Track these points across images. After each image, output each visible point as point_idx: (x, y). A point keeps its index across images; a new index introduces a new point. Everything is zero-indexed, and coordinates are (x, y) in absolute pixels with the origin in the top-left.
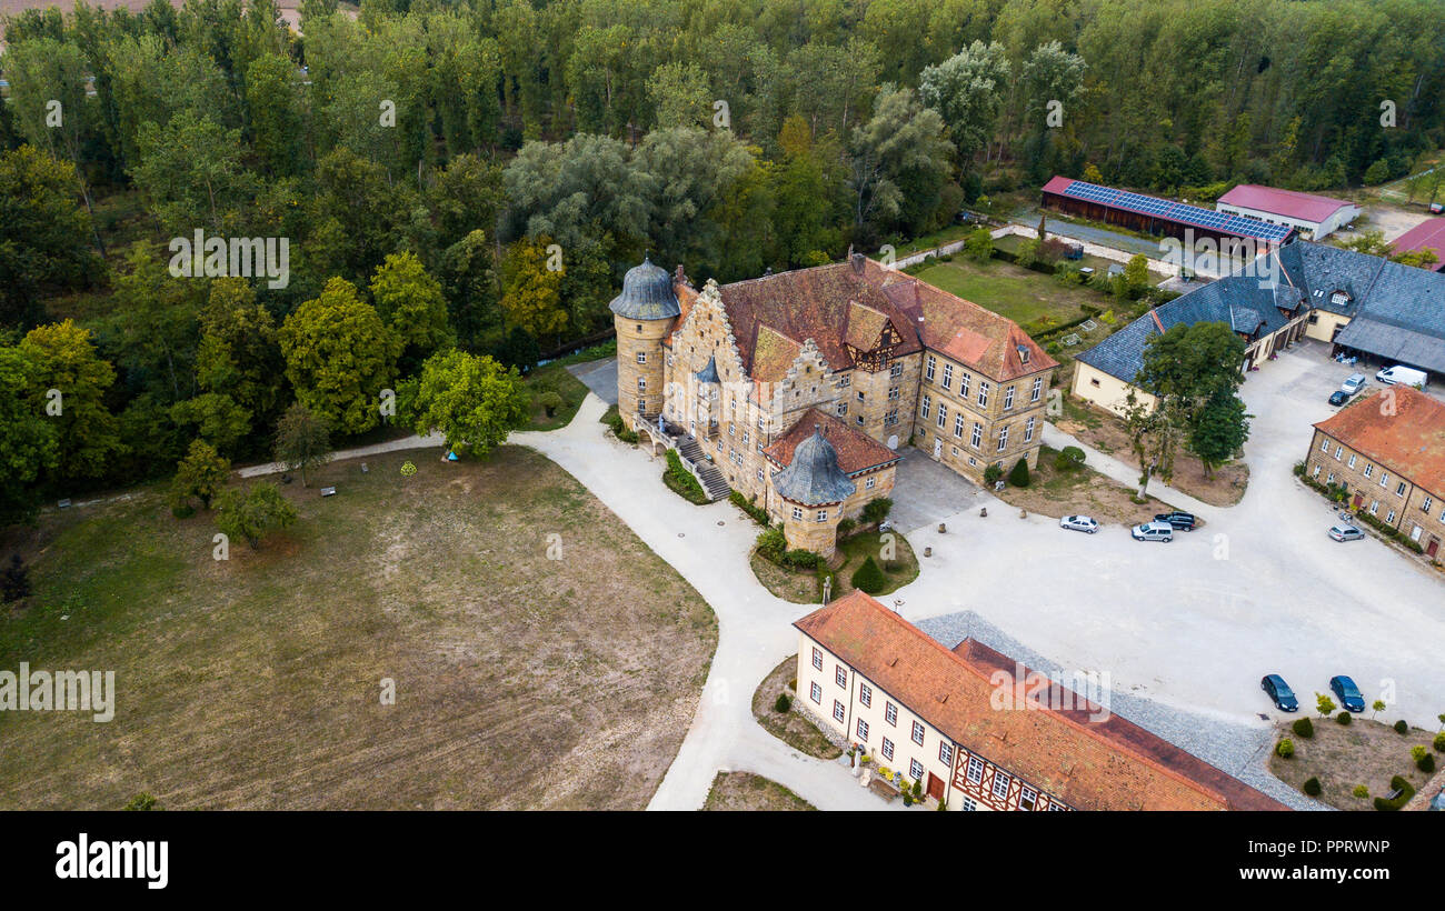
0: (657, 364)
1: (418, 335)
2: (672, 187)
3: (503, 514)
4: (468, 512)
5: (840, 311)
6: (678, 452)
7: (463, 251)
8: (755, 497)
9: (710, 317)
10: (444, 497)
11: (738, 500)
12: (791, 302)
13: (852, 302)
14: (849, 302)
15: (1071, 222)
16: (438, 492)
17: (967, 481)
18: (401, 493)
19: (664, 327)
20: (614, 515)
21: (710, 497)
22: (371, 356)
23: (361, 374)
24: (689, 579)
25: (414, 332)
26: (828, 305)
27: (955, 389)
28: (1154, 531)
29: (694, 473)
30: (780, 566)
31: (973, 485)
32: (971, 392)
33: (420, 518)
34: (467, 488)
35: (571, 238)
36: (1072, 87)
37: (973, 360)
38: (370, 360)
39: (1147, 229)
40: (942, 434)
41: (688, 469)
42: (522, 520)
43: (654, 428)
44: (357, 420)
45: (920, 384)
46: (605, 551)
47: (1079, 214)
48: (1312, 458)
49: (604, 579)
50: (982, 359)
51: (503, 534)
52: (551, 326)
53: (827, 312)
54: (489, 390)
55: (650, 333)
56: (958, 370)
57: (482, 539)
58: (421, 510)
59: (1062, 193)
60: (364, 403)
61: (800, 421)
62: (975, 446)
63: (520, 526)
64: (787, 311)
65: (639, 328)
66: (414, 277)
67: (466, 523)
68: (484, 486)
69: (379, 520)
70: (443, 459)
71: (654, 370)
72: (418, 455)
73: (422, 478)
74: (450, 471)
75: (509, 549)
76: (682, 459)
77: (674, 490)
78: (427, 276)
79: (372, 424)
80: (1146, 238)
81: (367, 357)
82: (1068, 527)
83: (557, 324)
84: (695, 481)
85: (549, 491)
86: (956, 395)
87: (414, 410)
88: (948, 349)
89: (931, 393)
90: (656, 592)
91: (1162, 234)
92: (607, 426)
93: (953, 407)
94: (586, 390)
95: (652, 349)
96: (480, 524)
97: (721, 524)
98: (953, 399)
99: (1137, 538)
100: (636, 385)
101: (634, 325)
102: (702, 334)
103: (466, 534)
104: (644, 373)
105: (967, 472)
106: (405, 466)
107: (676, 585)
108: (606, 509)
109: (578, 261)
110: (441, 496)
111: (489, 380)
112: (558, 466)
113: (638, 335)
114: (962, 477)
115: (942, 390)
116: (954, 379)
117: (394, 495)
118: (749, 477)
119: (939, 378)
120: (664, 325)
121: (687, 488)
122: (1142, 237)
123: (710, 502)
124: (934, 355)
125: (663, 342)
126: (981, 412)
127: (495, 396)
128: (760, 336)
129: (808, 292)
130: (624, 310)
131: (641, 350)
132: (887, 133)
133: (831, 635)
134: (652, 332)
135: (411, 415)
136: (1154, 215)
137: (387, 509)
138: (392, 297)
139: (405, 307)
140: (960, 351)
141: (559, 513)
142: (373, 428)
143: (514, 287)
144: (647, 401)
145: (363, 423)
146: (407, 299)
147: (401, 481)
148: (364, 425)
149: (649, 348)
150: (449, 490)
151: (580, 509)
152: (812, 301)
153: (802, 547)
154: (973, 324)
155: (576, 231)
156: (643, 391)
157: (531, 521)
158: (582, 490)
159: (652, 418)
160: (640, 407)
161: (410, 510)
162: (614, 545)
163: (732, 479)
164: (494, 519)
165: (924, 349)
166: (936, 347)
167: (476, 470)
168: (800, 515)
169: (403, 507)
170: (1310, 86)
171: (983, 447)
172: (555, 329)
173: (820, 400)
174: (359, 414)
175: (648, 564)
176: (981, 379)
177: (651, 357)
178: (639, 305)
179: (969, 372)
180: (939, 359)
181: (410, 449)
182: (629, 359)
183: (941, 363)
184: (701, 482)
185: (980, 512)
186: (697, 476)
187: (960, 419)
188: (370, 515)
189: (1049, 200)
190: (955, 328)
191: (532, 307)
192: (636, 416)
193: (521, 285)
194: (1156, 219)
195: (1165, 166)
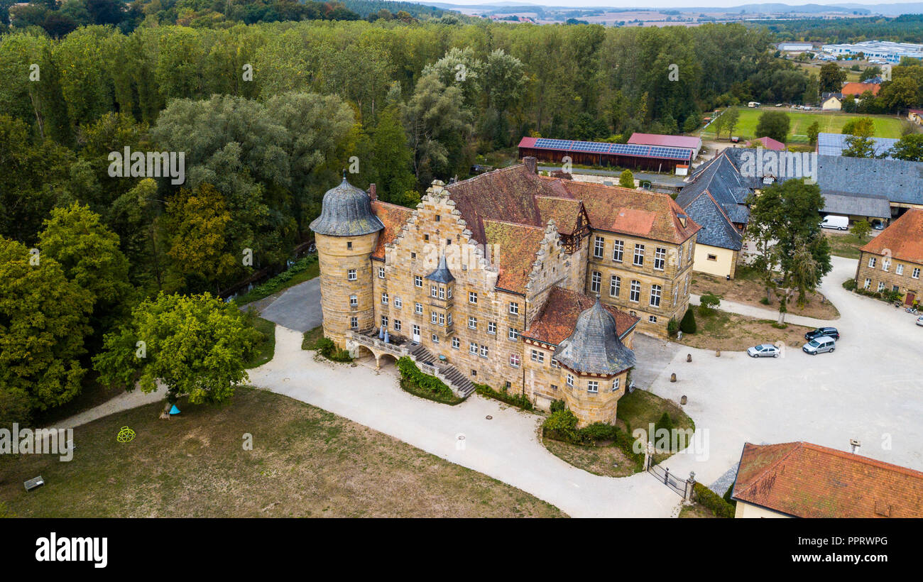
0: (367, 279)
1: (103, 289)
2: (300, 140)
3: (262, 460)
4: (222, 466)
5: (530, 205)
6: (413, 358)
7: (135, 200)
8: (508, 385)
9: (438, 218)
10: (184, 456)
11: (486, 392)
12: (496, 199)
13: (536, 197)
14: (534, 197)
15: (544, 165)
16: (174, 452)
17: (649, 337)
18: (129, 464)
19: (373, 241)
20: (380, 433)
21: (461, 394)
22: (65, 314)
23: (55, 336)
24: (506, 480)
25: (99, 286)
26: (521, 199)
27: (628, 260)
28: (823, 345)
29: (437, 374)
30: (577, 444)
31: (657, 339)
32: (646, 259)
33: (167, 486)
34: (206, 441)
35: (231, 183)
36: (518, 78)
37: (645, 231)
38: (64, 319)
39: (598, 163)
40: (617, 301)
41: (429, 372)
42: (288, 461)
43: (377, 342)
44: (55, 391)
45: (589, 263)
46: (399, 473)
47: (547, 160)
48: (861, 274)
49: (421, 503)
50: (652, 229)
51: (277, 480)
52: (220, 271)
53: (522, 206)
54: (220, 327)
55: (361, 249)
56: (629, 243)
57: (256, 492)
58: (164, 477)
59: (532, 147)
60: (62, 368)
61: (548, 301)
62: (655, 306)
63: (290, 467)
64: (496, 207)
65: (350, 245)
66: (91, 227)
67: (227, 478)
68: (224, 435)
69: (118, 502)
70: (163, 416)
71: (365, 285)
72: (133, 417)
73: (147, 441)
74: (175, 428)
75: (296, 496)
76: (419, 365)
77: (421, 396)
78: (103, 227)
79: (75, 391)
80: (599, 169)
81: (60, 316)
82: (758, 356)
83: (225, 268)
84: (440, 382)
85: (295, 423)
86: (630, 265)
87: (132, 365)
88: (615, 227)
89: (601, 269)
90: (484, 503)
91: (608, 165)
92: (313, 353)
93: (625, 276)
94: (272, 326)
95: (363, 265)
96: (242, 476)
97: (489, 418)
98: (627, 269)
99: (812, 353)
100: (348, 304)
101: (344, 242)
102: (427, 237)
103: (235, 492)
104: (355, 290)
105: (648, 329)
106: (122, 432)
107: (497, 490)
108: (367, 429)
109: (241, 206)
110: (180, 455)
111: (215, 317)
112: (289, 399)
113: (349, 253)
114: (643, 334)
115: (614, 264)
116: (626, 251)
117: (122, 468)
118: (497, 367)
119: (608, 253)
120: (373, 238)
121: (435, 391)
122: (596, 169)
123: (464, 400)
124: (601, 235)
125: (372, 257)
126: (659, 275)
127: (228, 331)
128: (487, 229)
129: (505, 190)
130: (332, 230)
131: (351, 266)
132: (427, 104)
133: (787, 499)
134: (363, 246)
135: (131, 371)
136: (601, 152)
137: (120, 486)
138: (70, 250)
139: (88, 260)
140: (628, 227)
141: (322, 445)
142: (75, 397)
143: (179, 238)
144: (360, 317)
145: (61, 393)
146: (90, 250)
147: (123, 451)
148: (65, 395)
149: (359, 263)
150: (185, 447)
151: (341, 435)
152: (510, 197)
153: (597, 420)
154: (631, 204)
155: (235, 177)
156: (355, 308)
157: (299, 460)
158: (332, 417)
159: (370, 332)
160: (353, 324)
161: (151, 481)
162: (403, 464)
163: (474, 373)
164: (256, 467)
165: (591, 230)
166: (604, 228)
167: (204, 420)
168: (596, 388)
169: (140, 479)
170: (647, 74)
171: (663, 305)
172: (224, 273)
173: (557, 279)
174: (56, 384)
175: (451, 476)
176: (656, 245)
177: (362, 272)
178: (347, 222)
179: (640, 242)
180: (606, 237)
181: (115, 414)
182: (339, 279)
183: (610, 241)
184: (448, 383)
185: (686, 358)
186: (442, 378)
187: (636, 285)
188: (101, 498)
189: (524, 152)
190: (615, 210)
191: (203, 254)
192: (350, 334)
193: (184, 236)
194: (604, 155)
195: (583, 127)
